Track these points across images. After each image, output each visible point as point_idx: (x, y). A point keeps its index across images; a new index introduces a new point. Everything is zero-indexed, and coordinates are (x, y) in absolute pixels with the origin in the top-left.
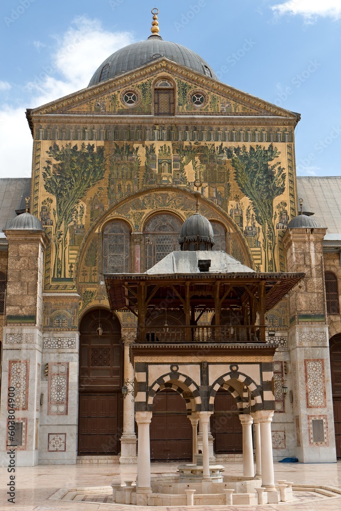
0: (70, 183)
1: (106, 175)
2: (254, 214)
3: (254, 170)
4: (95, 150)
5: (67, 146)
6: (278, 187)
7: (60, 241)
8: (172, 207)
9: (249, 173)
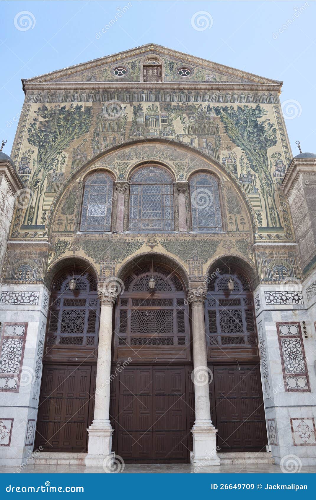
0: (55, 136)
1: (92, 130)
2: (248, 162)
3: (244, 125)
4: (83, 109)
5: (56, 106)
6: (270, 140)
7: (36, 188)
8: (160, 158)
9: (238, 128)
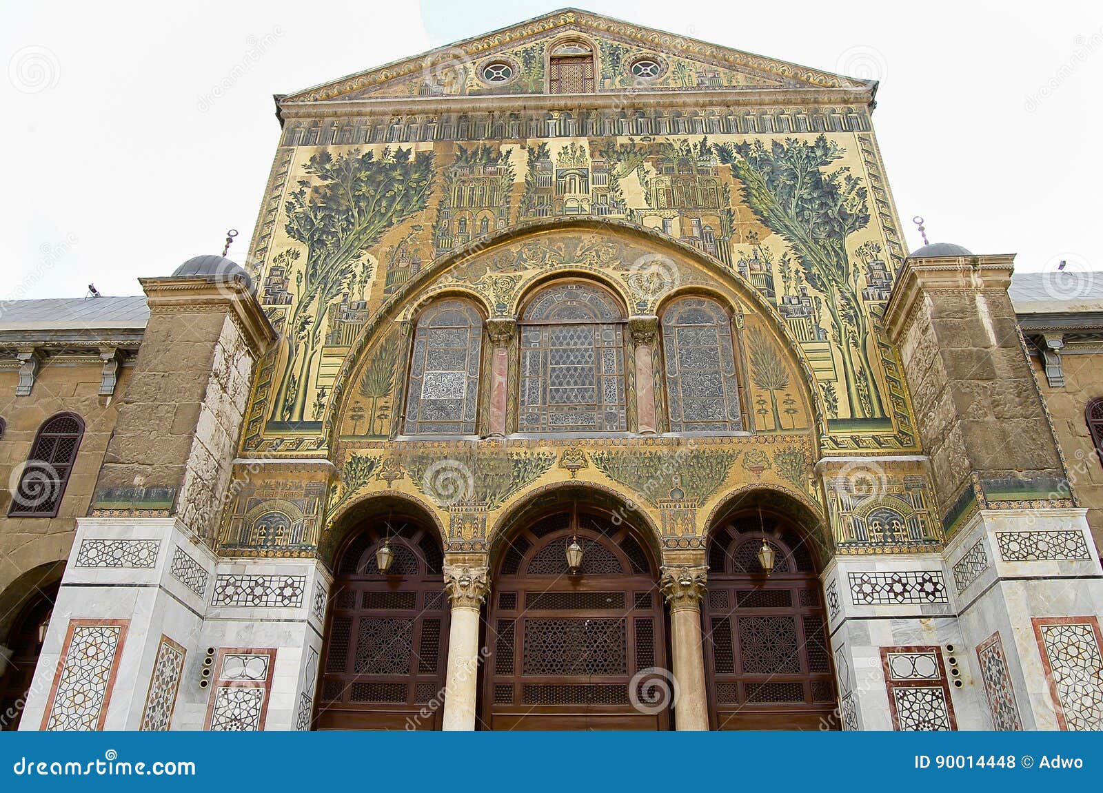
0: (347, 219)
1: (433, 203)
2: (801, 268)
3: (788, 182)
4: (412, 158)
5: (350, 153)
6: (851, 215)
7: (303, 338)
8: (590, 264)
9: (775, 189)
